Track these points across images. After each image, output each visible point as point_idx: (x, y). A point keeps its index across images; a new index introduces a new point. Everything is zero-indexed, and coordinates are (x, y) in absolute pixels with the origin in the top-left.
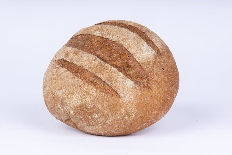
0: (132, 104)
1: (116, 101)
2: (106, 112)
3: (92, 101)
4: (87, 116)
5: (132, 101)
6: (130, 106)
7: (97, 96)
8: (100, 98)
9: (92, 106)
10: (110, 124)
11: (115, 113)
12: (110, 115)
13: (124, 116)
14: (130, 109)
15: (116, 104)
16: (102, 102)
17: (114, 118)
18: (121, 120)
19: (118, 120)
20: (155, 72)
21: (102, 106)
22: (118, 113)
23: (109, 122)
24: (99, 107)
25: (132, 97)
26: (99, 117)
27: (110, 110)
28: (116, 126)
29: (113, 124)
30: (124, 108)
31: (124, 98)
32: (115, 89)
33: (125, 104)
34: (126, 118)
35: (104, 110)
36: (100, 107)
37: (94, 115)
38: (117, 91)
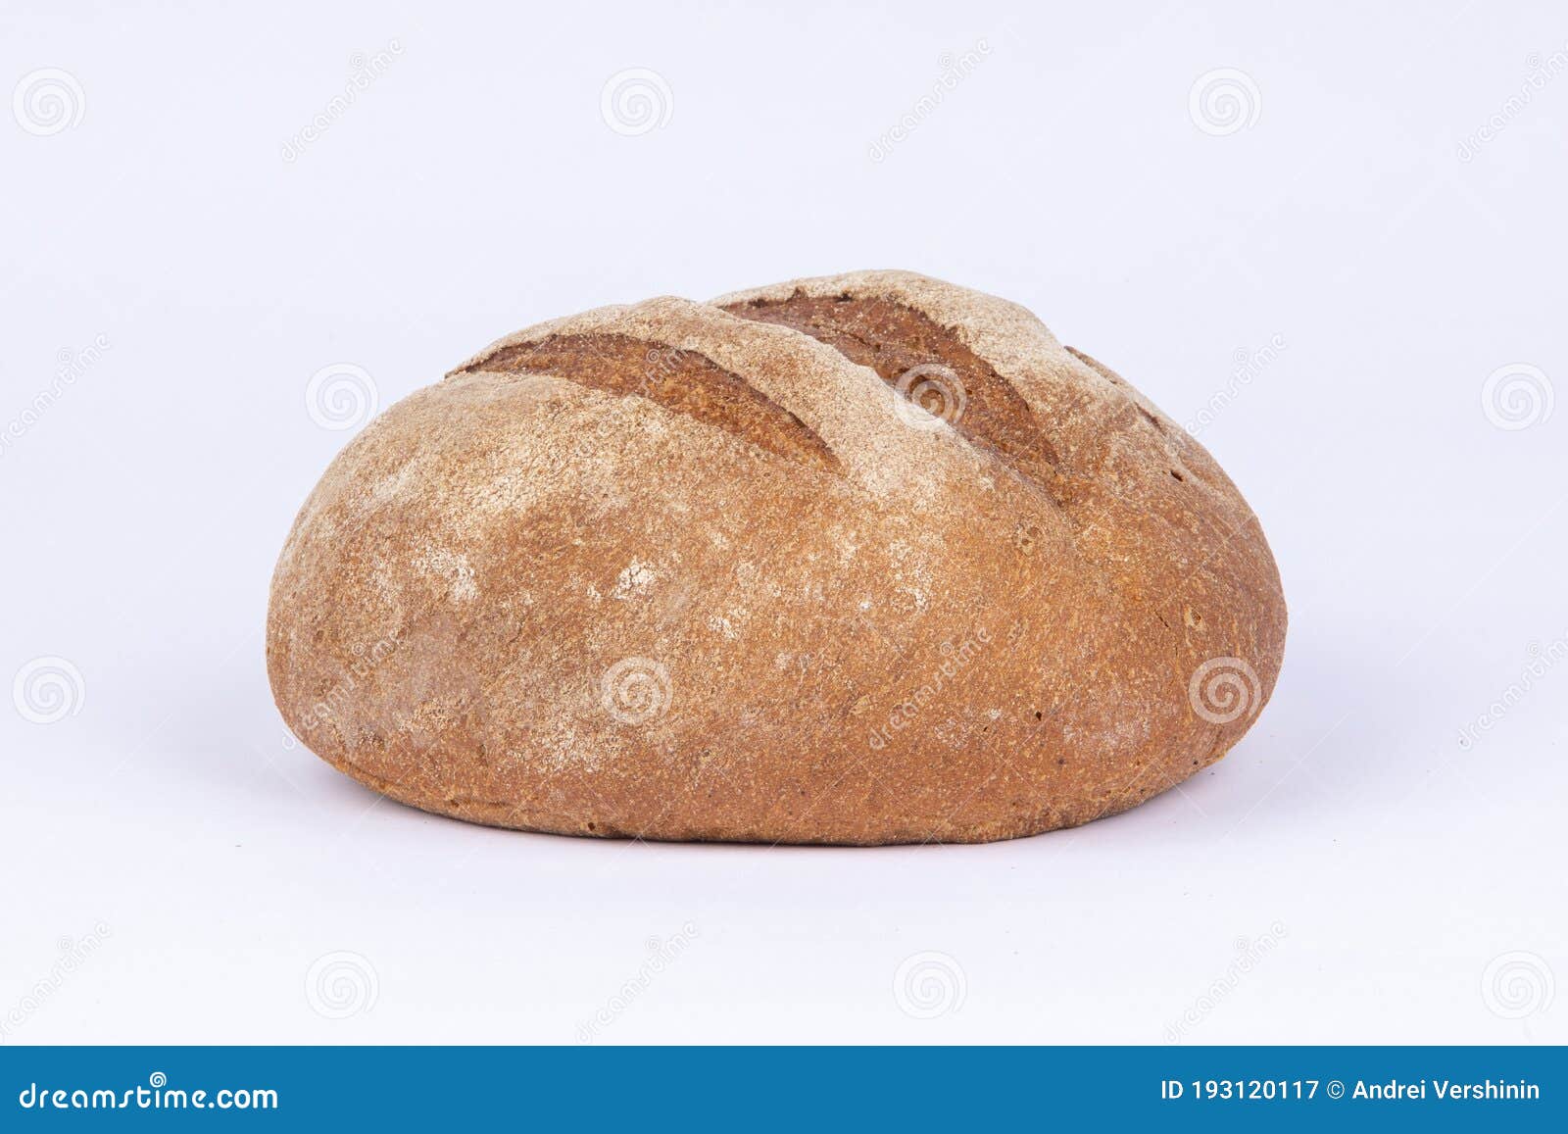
0: (921, 519)
1: (808, 483)
2: (719, 541)
3: (631, 473)
4: (575, 582)
5: (921, 502)
6: (899, 531)
7: (672, 444)
8: (689, 457)
9: (622, 502)
10: (734, 646)
11: (788, 554)
12: (745, 566)
13: (851, 586)
14: (897, 547)
15: (805, 502)
16: (701, 476)
17: (772, 588)
18: (825, 619)
19: (802, 612)
20: (1114, 454)
21: (693, 500)
22: (805, 561)
23: (728, 623)
24: (673, 504)
25: (927, 482)
26: (662, 584)
27: (750, 531)
28: (782, 661)
29: (756, 639)
30: (853, 534)
31: (868, 478)
32: (808, 417)
33: (867, 505)
34: (865, 605)
35: (708, 525)
36: (682, 508)
37: (625, 574)
38: (823, 432)
